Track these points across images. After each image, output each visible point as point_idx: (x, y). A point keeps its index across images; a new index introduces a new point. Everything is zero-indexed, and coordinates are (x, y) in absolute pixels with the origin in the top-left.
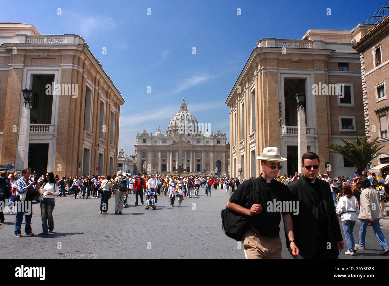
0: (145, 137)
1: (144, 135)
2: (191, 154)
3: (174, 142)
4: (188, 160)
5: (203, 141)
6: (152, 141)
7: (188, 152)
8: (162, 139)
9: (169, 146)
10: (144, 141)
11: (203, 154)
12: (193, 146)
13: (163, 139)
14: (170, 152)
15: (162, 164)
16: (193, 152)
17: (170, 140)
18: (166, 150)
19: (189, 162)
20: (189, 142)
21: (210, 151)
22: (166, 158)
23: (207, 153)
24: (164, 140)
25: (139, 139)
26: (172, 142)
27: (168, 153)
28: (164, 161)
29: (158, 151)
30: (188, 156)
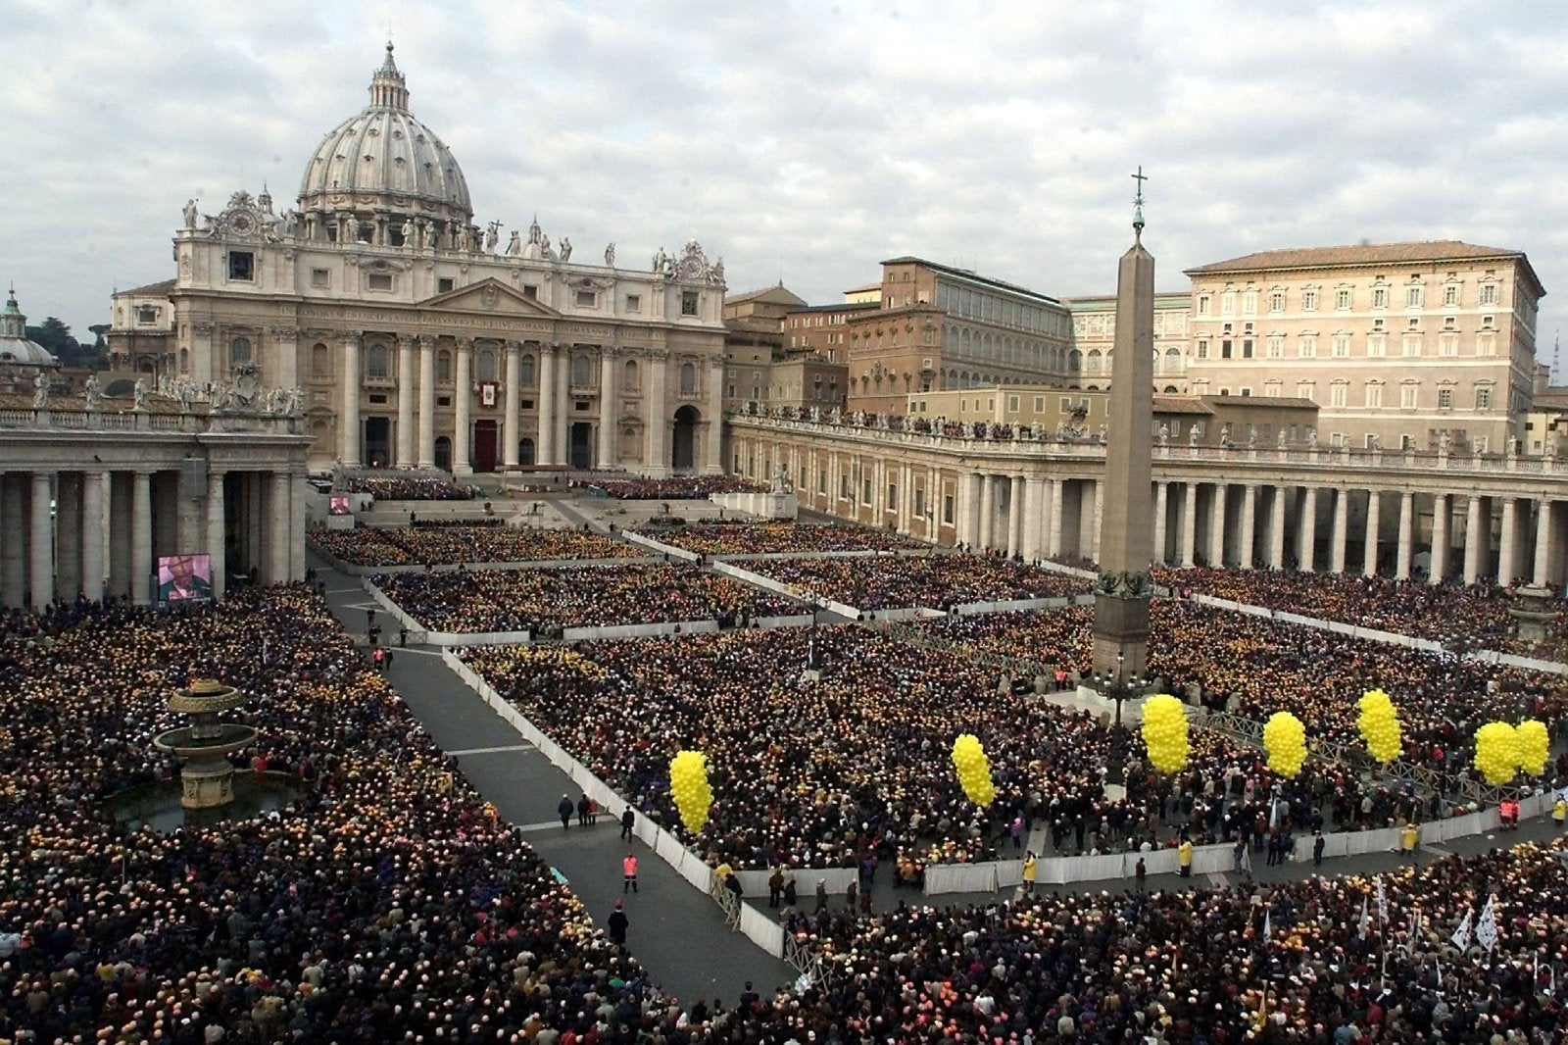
0: (240, 239)
1: (241, 224)
2: (546, 362)
3: (445, 284)
4: (528, 397)
5: (611, 293)
6: (296, 270)
7: (529, 355)
8: (363, 261)
9: (415, 311)
10: (241, 265)
11: (607, 365)
12: (561, 321)
13: (371, 260)
14: (415, 344)
15: (365, 418)
16: (556, 351)
17: (421, 274)
18: (394, 335)
19: (528, 412)
20: (531, 291)
21: (649, 355)
22: (392, 384)
23: (632, 363)
24: (381, 271)
25: (204, 251)
26: (429, 289)
27: (404, 354)
28: (377, 398)
29: (342, 336)
30: (528, 376)
